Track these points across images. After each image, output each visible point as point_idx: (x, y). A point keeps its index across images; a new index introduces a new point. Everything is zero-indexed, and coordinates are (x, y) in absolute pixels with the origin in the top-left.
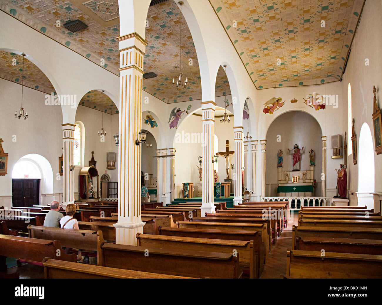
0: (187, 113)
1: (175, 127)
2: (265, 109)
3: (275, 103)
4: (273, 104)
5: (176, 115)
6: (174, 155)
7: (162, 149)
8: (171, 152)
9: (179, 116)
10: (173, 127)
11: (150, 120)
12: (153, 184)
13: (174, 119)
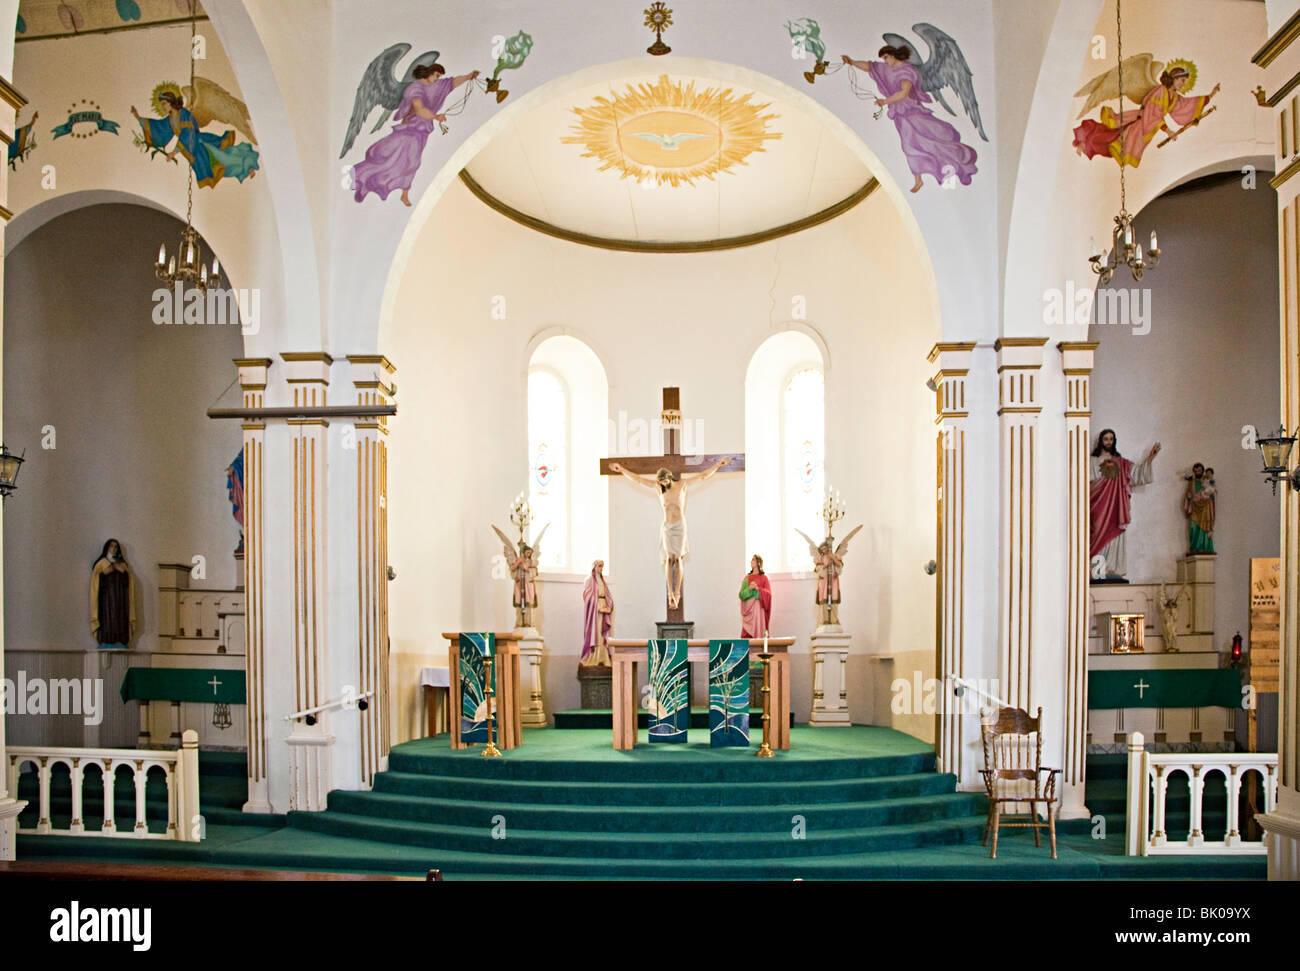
0: (494, 95)
1: (396, 194)
2: (1087, 125)
3: (1150, 91)
4: (1142, 99)
5: (401, 98)
6: (392, 411)
7: (288, 357)
8: (359, 384)
9: (424, 113)
10: (384, 193)
11: (189, 125)
12: (199, 632)
13: (387, 130)
